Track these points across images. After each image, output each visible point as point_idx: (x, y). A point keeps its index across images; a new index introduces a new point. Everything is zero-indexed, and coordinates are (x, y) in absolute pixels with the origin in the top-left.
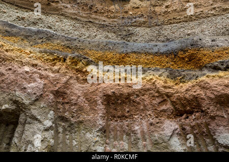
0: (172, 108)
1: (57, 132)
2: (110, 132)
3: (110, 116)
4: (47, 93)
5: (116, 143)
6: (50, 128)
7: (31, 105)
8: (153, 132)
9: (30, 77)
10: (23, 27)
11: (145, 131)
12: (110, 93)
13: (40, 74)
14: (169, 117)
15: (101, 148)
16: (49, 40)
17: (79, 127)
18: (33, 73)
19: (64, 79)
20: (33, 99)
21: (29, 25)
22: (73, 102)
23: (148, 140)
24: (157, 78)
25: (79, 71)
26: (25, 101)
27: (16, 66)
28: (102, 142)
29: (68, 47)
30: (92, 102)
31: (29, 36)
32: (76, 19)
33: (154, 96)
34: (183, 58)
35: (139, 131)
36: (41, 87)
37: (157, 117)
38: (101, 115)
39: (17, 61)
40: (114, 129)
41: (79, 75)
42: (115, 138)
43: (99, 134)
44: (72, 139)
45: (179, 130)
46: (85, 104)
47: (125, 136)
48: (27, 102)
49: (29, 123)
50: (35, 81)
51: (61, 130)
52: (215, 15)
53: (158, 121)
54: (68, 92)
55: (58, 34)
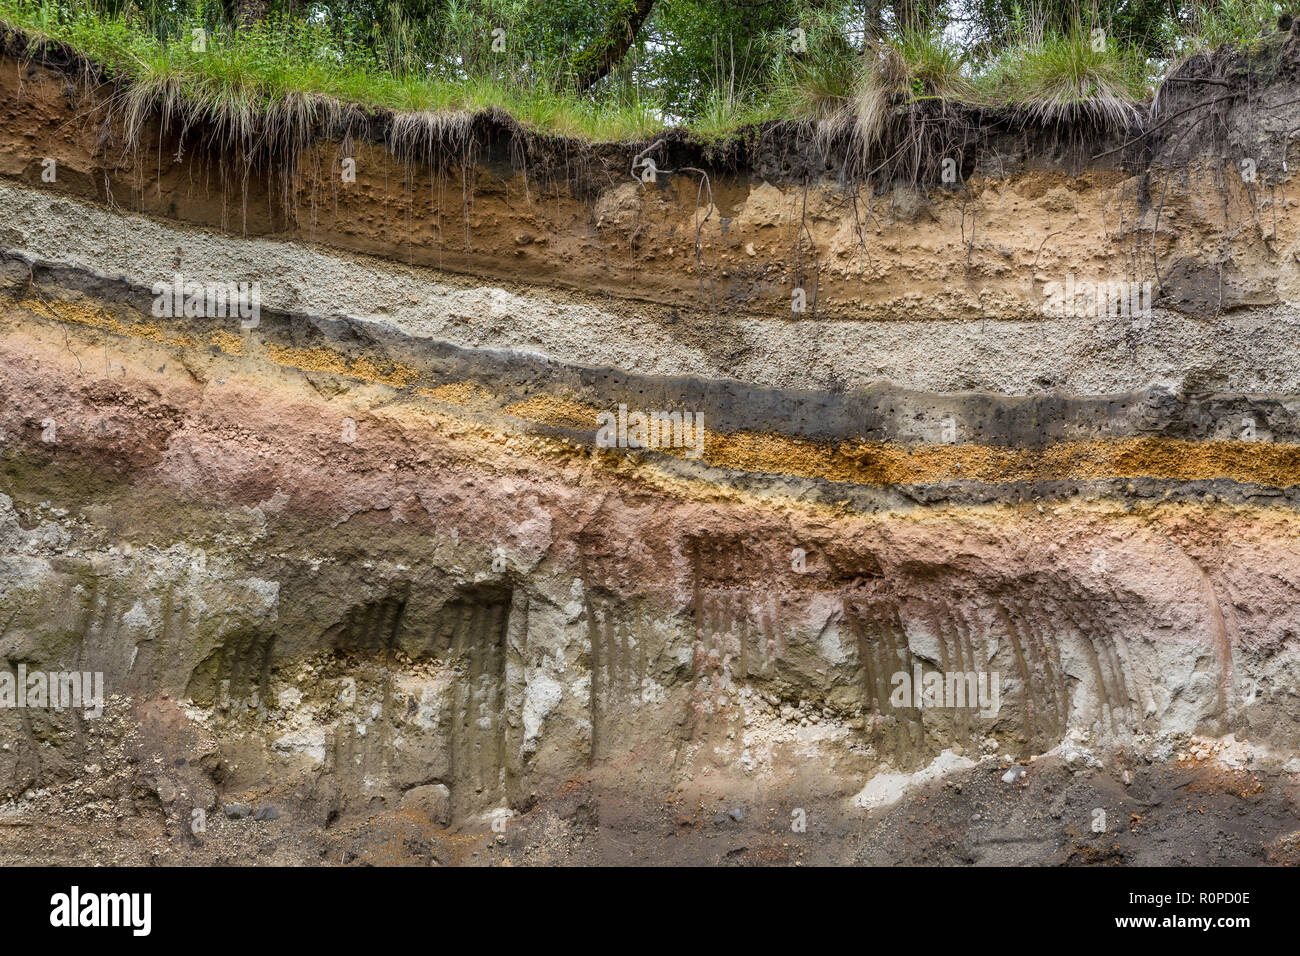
0: (829, 569)
1: (594, 622)
2: (704, 613)
3: (700, 577)
4: (561, 541)
5: (716, 636)
6: (582, 617)
7: (534, 572)
8: (787, 620)
9: (518, 506)
10: (472, 348)
11: (773, 617)
12: (695, 531)
13: (539, 495)
14: (821, 587)
15: (686, 650)
16: (542, 386)
17: (637, 608)
18: (522, 495)
19: (594, 503)
20: (536, 561)
21: (483, 339)
22: (620, 554)
23: (777, 637)
24: (795, 507)
25: (625, 478)
26: (519, 567)
27: (482, 478)
28: (688, 638)
29: (591, 404)
30: (661, 551)
31: (490, 377)
32: (600, 294)
33: (788, 544)
34: (851, 459)
35: (760, 618)
36: (547, 527)
37: (796, 588)
38: (680, 580)
39: (480, 464)
40: (713, 608)
41: (625, 488)
42: (715, 627)
43: (681, 622)
44: (625, 634)
45: (841, 614)
46: (646, 556)
47: (734, 623)
48: (523, 569)
49: (536, 610)
50: (531, 515)
51: (601, 615)
53: (798, 596)
54: (606, 531)
55: (562, 360)
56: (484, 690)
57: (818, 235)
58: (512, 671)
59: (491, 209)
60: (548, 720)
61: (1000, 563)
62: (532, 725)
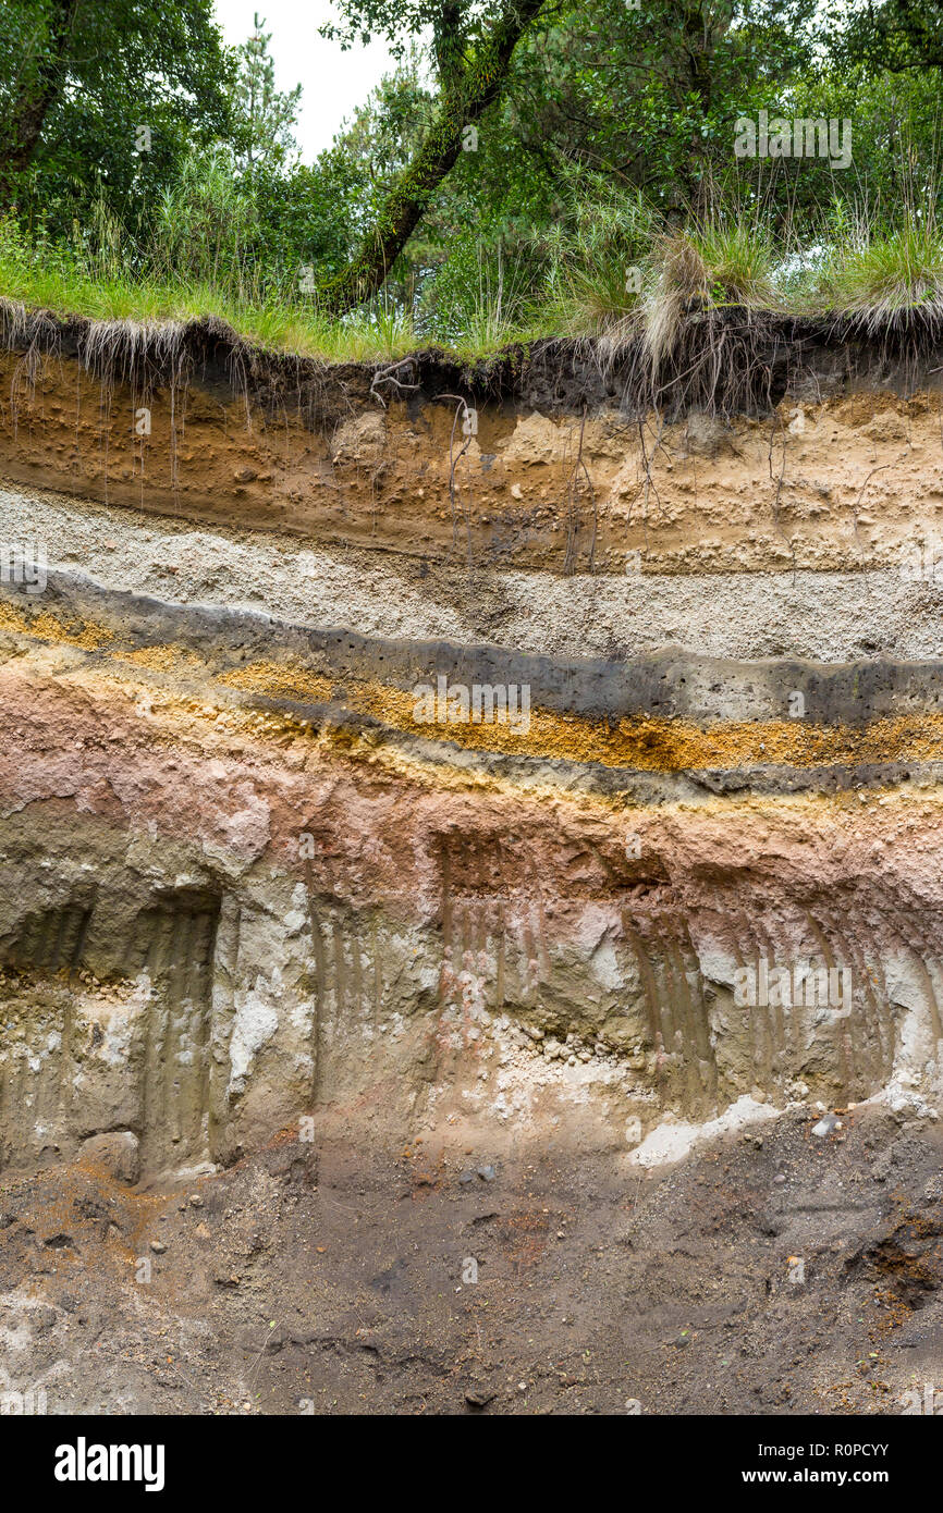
0: (604, 873)
1: (319, 936)
2: (453, 926)
3: (449, 883)
4: (281, 838)
5: (468, 955)
6: (304, 929)
7: (247, 874)
8: (553, 935)
9: (230, 794)
10: (179, 604)
11: (536, 932)
12: (444, 827)
13: (255, 782)
14: (595, 896)
15: (430, 972)
16: (262, 650)
17: (372, 920)
18: (235, 781)
19: (322, 792)
20: (249, 861)
21: (193, 594)
22: (352, 854)
23: (540, 956)
24: (564, 798)
25: (359, 761)
26: (228, 869)
27: (187, 760)
28: (433, 957)
29: (320, 673)
30: (401, 851)
31: (200, 639)
32: (335, 542)
33: (556, 843)
35: (520, 933)
36: (264, 821)
37: (565, 897)
38: (425, 886)
39: (185, 743)
40: (464, 920)
41: (360, 774)
42: (466, 944)
43: (425, 937)
44: (357, 952)
45: (618, 929)
46: (384, 857)
47: (489, 939)
48: (235, 871)
49: (249, 921)
50: (244, 805)
51: (328, 929)
52: (749, 571)
53: (567, 907)
54: (335, 826)
55: (287, 620)
56: (185, 1019)
57: (599, 474)
58: (220, 995)
59: (205, 439)
60: (262, 1054)
61: (814, 866)
62: (241, 1061)
